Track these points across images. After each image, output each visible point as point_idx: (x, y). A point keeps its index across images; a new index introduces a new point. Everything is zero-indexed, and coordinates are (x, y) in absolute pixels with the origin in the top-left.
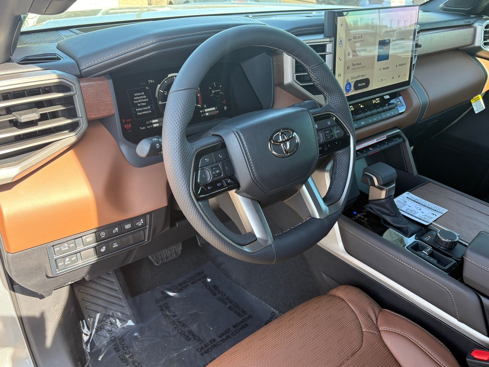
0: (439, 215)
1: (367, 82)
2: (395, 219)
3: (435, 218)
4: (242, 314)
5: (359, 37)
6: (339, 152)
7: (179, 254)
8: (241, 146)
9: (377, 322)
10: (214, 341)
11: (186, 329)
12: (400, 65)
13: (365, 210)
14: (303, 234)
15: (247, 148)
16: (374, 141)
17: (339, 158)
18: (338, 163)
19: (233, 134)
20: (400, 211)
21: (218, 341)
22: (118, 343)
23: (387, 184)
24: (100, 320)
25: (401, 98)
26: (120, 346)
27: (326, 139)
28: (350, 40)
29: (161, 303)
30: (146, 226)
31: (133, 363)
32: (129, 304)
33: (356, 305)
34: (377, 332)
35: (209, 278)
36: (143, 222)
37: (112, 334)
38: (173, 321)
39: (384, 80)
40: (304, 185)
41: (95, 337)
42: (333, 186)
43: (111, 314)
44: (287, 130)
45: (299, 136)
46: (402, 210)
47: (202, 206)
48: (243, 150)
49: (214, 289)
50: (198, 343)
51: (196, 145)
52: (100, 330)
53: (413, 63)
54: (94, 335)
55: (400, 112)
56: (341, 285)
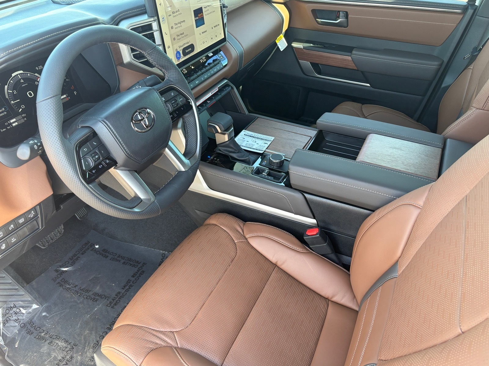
0: (269, 143)
1: (192, 47)
2: (239, 154)
3: (267, 146)
4: (136, 264)
5: (177, 11)
6: (186, 115)
7: (63, 233)
8: (110, 131)
9: (243, 233)
10: (119, 294)
11: (91, 293)
12: (214, 27)
13: (215, 153)
14: (175, 186)
15: (115, 132)
16: (209, 95)
17: (187, 120)
18: (187, 124)
19: (101, 123)
20: (242, 147)
21: (123, 292)
22: (29, 327)
23: (227, 130)
24: (4, 314)
25: (221, 52)
26: (32, 329)
27: (174, 108)
28: (170, 15)
29: (58, 280)
30: (37, 216)
31: (51, 337)
32: (28, 291)
33: (226, 226)
34: (245, 240)
35: (97, 245)
36: (34, 213)
37: (20, 321)
38: (76, 291)
39: (205, 42)
40: (166, 148)
41: (4, 330)
42: (188, 143)
43: (12, 306)
44: (142, 110)
45: (153, 111)
46: (242, 146)
47: (93, 187)
48: (112, 134)
49: (104, 253)
50: (106, 300)
51: (73, 140)
52: (7, 322)
53: (225, 22)
54: (3, 329)
55: (224, 65)
56: (212, 215)
